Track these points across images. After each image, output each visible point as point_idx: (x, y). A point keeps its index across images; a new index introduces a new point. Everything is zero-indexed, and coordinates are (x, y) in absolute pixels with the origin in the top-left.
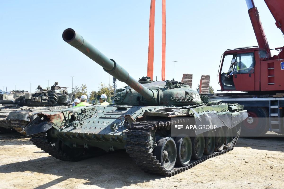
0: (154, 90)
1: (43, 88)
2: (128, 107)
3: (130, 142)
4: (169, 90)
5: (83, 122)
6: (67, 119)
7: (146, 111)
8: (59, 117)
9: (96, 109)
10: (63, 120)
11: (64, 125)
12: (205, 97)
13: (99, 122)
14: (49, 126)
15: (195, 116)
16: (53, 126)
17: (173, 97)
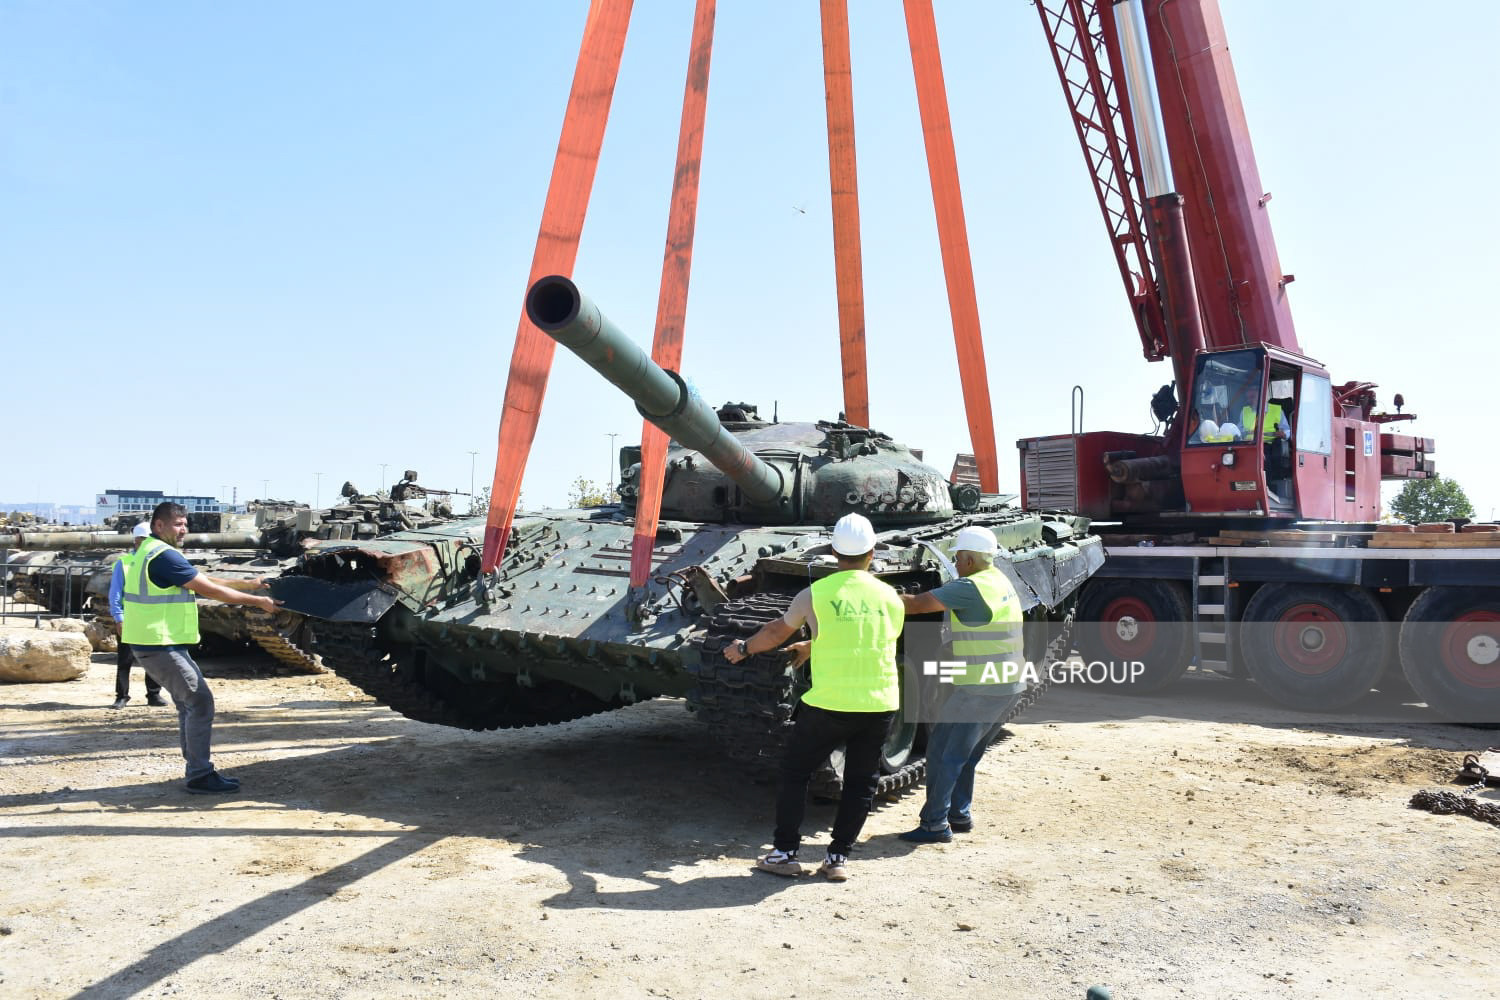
0: (780, 462)
1: (360, 493)
2: (684, 531)
3: (711, 682)
4: (836, 466)
5: (514, 586)
6: (449, 571)
7: (762, 552)
8: (422, 563)
9: (557, 533)
10: (434, 575)
11: (440, 598)
12: (963, 491)
13: (575, 588)
14: (384, 598)
15: (942, 572)
16: (398, 598)
17: (856, 494)
